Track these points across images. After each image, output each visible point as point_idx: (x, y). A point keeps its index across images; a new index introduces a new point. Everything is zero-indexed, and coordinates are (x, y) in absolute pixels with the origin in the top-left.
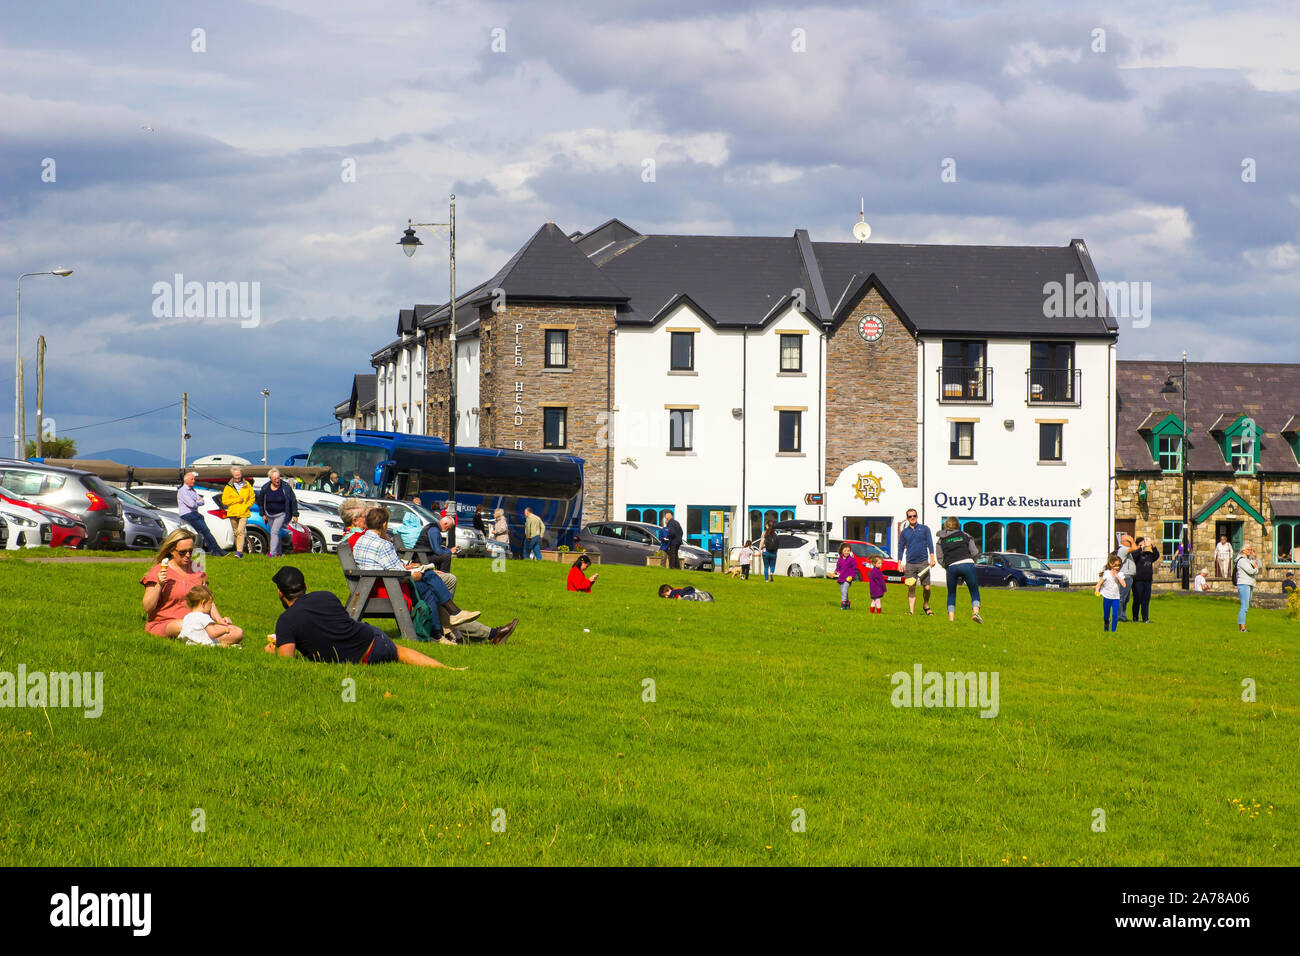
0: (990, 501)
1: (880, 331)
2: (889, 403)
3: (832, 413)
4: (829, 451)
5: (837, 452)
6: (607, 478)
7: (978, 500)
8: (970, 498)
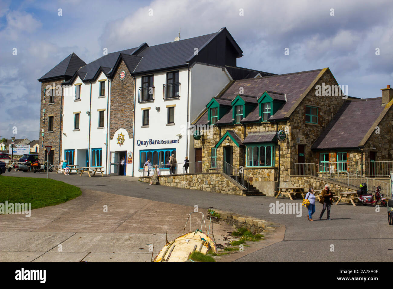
0: (152, 142)
1: (125, 76)
2: (126, 104)
3: (112, 111)
4: (111, 126)
5: (113, 125)
6: (60, 141)
7: (149, 143)
8: (147, 141)
